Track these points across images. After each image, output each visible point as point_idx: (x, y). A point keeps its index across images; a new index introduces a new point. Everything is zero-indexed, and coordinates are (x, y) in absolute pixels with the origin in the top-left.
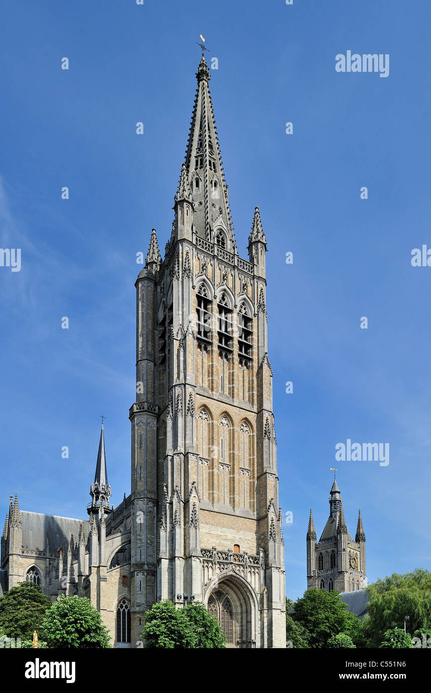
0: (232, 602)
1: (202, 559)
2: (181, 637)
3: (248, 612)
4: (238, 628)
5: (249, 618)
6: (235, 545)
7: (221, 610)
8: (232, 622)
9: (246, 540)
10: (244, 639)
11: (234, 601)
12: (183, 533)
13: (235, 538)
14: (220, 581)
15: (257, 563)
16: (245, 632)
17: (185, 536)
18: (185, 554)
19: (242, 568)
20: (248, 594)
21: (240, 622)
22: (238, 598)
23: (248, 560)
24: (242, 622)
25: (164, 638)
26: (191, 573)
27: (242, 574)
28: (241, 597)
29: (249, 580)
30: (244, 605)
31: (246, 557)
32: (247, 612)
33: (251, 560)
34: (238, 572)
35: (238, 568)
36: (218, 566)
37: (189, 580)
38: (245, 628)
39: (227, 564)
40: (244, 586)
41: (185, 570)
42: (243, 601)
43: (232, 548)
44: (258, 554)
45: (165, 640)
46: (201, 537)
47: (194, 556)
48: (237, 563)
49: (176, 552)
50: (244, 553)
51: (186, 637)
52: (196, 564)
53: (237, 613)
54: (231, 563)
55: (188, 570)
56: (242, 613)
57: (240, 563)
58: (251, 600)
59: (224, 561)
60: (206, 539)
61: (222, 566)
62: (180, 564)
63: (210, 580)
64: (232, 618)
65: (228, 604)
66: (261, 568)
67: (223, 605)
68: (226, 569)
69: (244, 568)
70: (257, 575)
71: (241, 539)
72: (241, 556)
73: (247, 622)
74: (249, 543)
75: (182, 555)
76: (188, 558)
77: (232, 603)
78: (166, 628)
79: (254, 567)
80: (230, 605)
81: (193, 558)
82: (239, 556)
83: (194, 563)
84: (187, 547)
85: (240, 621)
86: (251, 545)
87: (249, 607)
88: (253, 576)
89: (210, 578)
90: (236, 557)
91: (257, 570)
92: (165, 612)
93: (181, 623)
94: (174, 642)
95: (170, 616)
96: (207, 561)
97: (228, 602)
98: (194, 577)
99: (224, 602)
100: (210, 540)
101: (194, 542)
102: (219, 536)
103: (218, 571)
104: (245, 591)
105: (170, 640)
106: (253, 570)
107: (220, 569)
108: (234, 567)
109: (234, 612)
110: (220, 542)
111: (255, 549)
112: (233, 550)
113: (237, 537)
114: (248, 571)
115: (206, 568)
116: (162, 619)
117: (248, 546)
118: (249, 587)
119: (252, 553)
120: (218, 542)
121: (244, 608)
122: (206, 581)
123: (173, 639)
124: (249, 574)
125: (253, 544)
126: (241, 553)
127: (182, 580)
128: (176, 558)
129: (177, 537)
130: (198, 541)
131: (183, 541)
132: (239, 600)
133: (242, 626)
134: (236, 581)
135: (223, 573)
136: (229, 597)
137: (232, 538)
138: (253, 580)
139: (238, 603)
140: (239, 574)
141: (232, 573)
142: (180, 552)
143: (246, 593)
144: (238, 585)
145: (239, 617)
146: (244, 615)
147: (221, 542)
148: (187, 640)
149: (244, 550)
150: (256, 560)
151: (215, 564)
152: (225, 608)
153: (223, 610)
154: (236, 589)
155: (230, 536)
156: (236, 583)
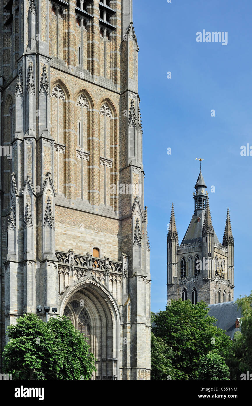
0: (90, 314)
1: (57, 264)
2: (48, 355)
3: (109, 326)
4: (97, 345)
5: (109, 333)
6: (94, 249)
7: (77, 323)
8: (90, 337)
9: (107, 243)
10: (104, 356)
11: (93, 313)
12: (35, 232)
13: (94, 240)
14: (77, 290)
15: (120, 270)
16: (104, 349)
17: (37, 235)
18: (37, 258)
19: (102, 276)
20: (109, 305)
21: (99, 338)
22: (98, 310)
23: (109, 266)
24: (101, 338)
25: (30, 356)
26: (46, 280)
27: (102, 282)
28: (101, 309)
29: (110, 290)
30: (104, 318)
31: (107, 262)
32: (107, 326)
33: (113, 267)
34: (98, 280)
35: (98, 275)
36: (75, 272)
37: (42, 288)
38: (104, 344)
39: (86, 270)
40: (104, 296)
41: (38, 276)
42: (102, 313)
43: (91, 252)
44: (120, 259)
45: (32, 358)
46: (56, 238)
47: (48, 261)
48: (96, 269)
49: (28, 254)
50: (105, 258)
51: (53, 355)
52: (51, 270)
53: (95, 327)
54: (91, 270)
55: (42, 275)
56: (101, 327)
57: (100, 270)
58: (113, 313)
59: (82, 267)
60: (61, 240)
61: (80, 273)
62: (32, 269)
63: (66, 288)
64: (90, 333)
65: (86, 316)
66: (124, 277)
67: (79, 317)
68: (85, 276)
69: (104, 275)
70: (119, 284)
71: (101, 241)
72: (101, 261)
73: (107, 337)
74: (110, 247)
75: (34, 258)
76: (42, 261)
77: (90, 316)
78: (32, 345)
79: (116, 275)
80: (88, 318)
81: (48, 263)
82: (99, 262)
83: (48, 268)
84: (40, 249)
85: (99, 336)
86: (112, 249)
87: (109, 320)
88: (115, 286)
89: (66, 286)
90: (95, 262)
91: (119, 279)
92: (31, 328)
93: (49, 340)
94: (41, 361)
95: (36, 332)
96: (63, 267)
97: (86, 313)
98: (49, 285)
99: (81, 314)
100: (67, 241)
101: (49, 243)
102: (76, 237)
103: (75, 278)
104: (106, 302)
105: (37, 358)
106: (115, 278)
107: (77, 276)
108: (93, 274)
109: (92, 325)
110: (77, 244)
111: (117, 253)
112: (92, 254)
113: (97, 239)
114: (109, 279)
115: (61, 275)
116: (28, 335)
117: (109, 250)
118: (110, 297)
119: (113, 258)
120: (75, 244)
121: (104, 321)
122: (62, 289)
123: (40, 357)
124: (110, 283)
125: (115, 248)
126: (102, 258)
127: (34, 288)
128: (28, 262)
129: (29, 237)
130: (53, 242)
131: (35, 242)
132: (99, 312)
133: (101, 342)
134: (96, 290)
135: (80, 280)
136: (87, 309)
137: (91, 240)
138: (115, 289)
139: (97, 316)
140: (100, 282)
141: (91, 281)
142: (31, 254)
143: (107, 304)
144: (98, 295)
145: (98, 331)
146: (104, 329)
147: (79, 244)
148: (54, 359)
149: (105, 254)
150: (118, 266)
151: (72, 270)
152: (82, 321)
153: (79, 324)
154: (95, 299)
155: (89, 238)
156: (95, 293)
